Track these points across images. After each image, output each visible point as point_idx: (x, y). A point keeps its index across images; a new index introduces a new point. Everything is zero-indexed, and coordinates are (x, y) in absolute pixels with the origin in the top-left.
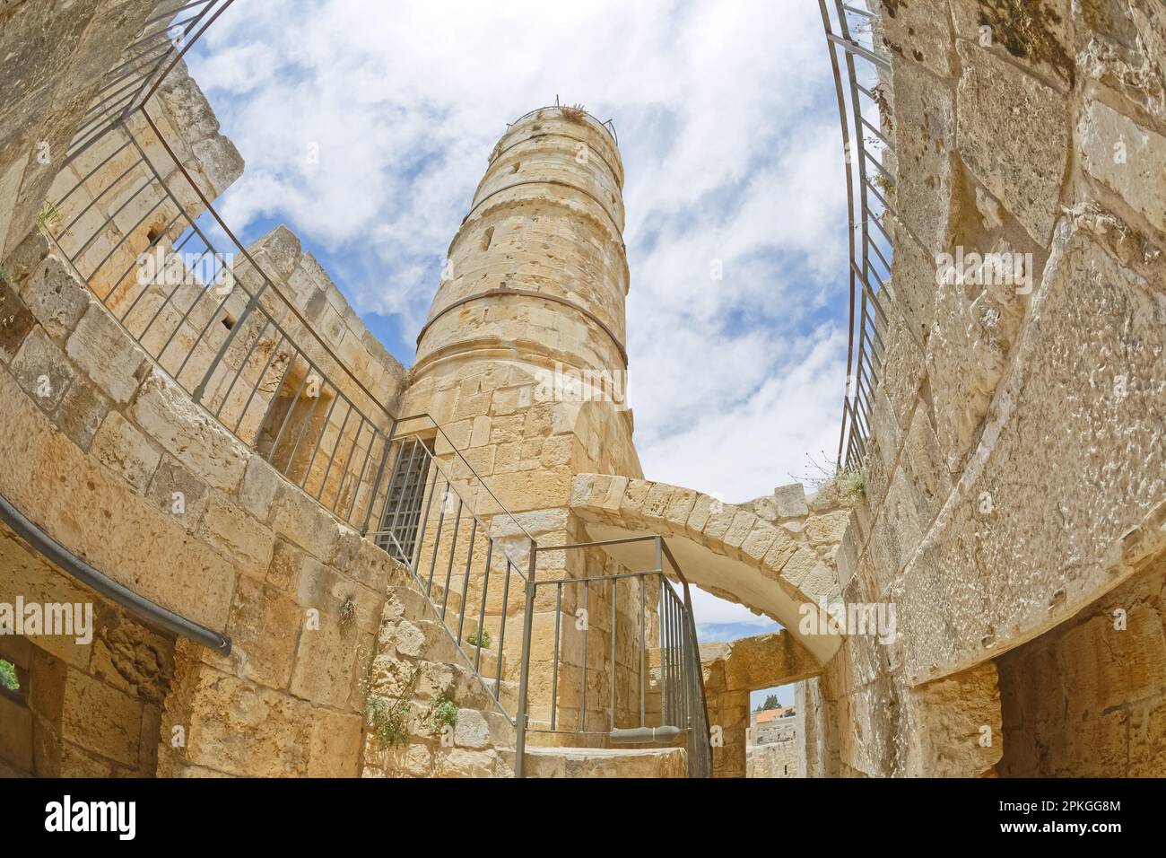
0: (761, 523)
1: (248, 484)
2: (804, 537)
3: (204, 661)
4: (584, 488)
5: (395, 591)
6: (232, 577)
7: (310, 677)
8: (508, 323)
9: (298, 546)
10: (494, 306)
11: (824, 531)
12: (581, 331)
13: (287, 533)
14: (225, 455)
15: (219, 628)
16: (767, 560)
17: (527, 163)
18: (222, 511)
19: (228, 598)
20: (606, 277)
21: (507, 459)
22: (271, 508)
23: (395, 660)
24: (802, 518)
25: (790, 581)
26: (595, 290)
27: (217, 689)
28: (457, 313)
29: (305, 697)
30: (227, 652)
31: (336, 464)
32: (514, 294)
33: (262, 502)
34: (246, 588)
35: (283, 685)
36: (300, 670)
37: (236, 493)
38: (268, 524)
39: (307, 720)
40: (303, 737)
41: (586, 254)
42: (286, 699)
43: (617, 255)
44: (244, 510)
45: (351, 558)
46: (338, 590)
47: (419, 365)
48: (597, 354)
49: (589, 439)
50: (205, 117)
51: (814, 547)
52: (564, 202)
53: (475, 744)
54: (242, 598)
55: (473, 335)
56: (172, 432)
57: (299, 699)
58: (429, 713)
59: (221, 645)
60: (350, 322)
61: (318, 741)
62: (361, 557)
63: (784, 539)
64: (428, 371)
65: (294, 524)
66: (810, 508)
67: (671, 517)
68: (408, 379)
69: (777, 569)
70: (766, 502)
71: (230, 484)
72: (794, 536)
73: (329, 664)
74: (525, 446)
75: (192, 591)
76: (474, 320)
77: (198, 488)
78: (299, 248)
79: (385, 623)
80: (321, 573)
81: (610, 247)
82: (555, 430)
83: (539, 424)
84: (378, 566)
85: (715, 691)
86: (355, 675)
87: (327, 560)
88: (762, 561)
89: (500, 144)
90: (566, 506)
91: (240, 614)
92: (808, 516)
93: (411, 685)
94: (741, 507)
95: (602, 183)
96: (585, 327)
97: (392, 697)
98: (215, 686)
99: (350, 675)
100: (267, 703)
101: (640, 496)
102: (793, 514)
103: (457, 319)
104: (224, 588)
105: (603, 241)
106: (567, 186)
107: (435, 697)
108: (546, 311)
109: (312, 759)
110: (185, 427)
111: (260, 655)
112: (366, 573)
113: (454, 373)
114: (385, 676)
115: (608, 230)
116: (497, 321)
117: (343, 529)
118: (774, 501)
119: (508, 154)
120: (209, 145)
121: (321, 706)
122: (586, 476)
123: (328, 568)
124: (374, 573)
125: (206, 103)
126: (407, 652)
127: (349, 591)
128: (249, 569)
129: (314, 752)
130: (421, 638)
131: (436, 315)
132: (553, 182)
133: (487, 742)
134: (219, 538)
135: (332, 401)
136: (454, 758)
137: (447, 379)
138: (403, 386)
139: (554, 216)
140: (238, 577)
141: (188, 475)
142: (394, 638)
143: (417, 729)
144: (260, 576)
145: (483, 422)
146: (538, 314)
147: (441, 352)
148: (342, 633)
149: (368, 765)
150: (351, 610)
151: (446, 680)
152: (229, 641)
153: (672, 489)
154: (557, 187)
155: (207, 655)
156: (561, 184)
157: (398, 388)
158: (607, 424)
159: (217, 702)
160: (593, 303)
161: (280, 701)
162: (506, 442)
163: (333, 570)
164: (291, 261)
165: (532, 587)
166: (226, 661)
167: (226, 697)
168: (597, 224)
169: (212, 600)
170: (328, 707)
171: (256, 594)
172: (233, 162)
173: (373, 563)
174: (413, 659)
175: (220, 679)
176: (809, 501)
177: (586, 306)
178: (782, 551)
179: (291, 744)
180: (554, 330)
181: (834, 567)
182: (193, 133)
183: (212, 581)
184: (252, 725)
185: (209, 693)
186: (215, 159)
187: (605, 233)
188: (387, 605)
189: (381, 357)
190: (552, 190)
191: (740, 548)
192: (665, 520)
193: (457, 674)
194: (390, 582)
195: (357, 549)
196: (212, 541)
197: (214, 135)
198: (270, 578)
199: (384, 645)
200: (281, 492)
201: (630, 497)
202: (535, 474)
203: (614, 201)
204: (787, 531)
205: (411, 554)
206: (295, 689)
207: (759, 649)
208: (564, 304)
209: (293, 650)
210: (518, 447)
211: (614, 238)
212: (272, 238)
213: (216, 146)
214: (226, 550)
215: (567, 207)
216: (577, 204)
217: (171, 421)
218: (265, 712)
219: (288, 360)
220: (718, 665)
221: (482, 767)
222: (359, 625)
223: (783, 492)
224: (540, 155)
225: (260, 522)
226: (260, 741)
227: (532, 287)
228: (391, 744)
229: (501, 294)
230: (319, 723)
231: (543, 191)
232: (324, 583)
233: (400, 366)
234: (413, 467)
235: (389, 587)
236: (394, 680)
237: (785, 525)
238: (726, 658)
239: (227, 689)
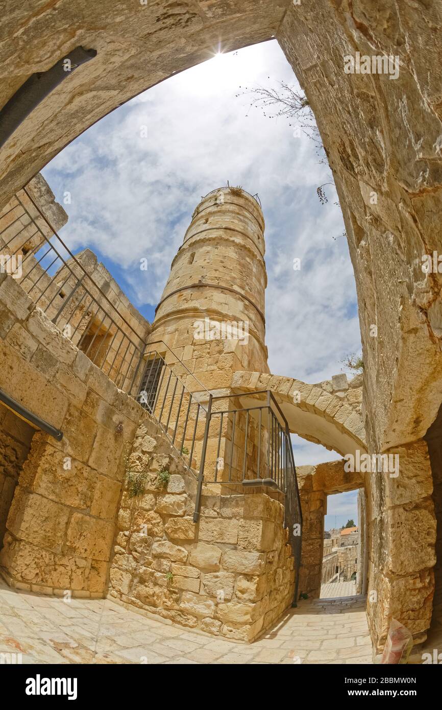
0: (325, 393)
1: (77, 363)
2: (346, 400)
3: (48, 441)
4: (238, 378)
5: (143, 422)
6: (67, 404)
7: (98, 459)
8: (202, 300)
9: (98, 395)
10: (195, 293)
11: (356, 396)
12: (240, 305)
13: (93, 388)
14: (67, 348)
15: (58, 427)
16: (327, 410)
17: (212, 218)
18: (65, 373)
19: (63, 414)
20: (254, 278)
21: (200, 365)
22: (87, 375)
23: (141, 455)
24: (345, 390)
25: (339, 421)
26: (248, 285)
27: (53, 456)
28: (176, 296)
29: (95, 468)
30: (60, 439)
31: (114, 369)
32: (206, 286)
33: (83, 372)
34: (72, 410)
35: (85, 460)
36: (94, 454)
37: (71, 366)
38: (85, 382)
39: (95, 479)
40: (91, 487)
41: (243, 266)
42: (85, 467)
43: (260, 267)
44: (75, 374)
45: (123, 405)
46: (116, 418)
47: (157, 322)
48: (248, 317)
49: (242, 357)
50: (48, 193)
51: (351, 405)
52: (232, 239)
53: (177, 491)
54: (70, 415)
55: (185, 306)
56: (44, 335)
57: (92, 469)
58: (156, 478)
59: (58, 435)
60: (122, 298)
61: (99, 493)
62: (127, 405)
63: (336, 401)
64: (161, 324)
65: (97, 384)
66: (349, 386)
67: (280, 391)
68: (151, 329)
69: (332, 415)
70: (328, 383)
71: (69, 362)
72: (341, 399)
73: (108, 454)
74: (210, 360)
75: (47, 408)
76: (185, 299)
77: (54, 361)
78: (96, 261)
79: (137, 438)
80: (108, 409)
81: (256, 262)
82: (225, 351)
83: (217, 349)
84: (135, 410)
85: (307, 492)
86: (120, 462)
87: (111, 404)
88: (325, 411)
89: (198, 208)
90: (229, 387)
91: (69, 422)
92: (348, 389)
93: (148, 465)
94: (315, 386)
95: (252, 228)
96: (242, 303)
97: (138, 472)
98: (52, 455)
99: (117, 461)
100: (76, 467)
101: (265, 381)
102: (341, 389)
103: (176, 299)
104: (62, 409)
105: (252, 259)
106: (234, 230)
107: (159, 470)
108: (222, 295)
109: (94, 501)
110: (50, 334)
111: (75, 443)
112: (129, 412)
113: (174, 325)
114: (135, 462)
115: (255, 253)
116: (197, 300)
117: (119, 390)
118: (331, 383)
119: (203, 214)
120: (51, 207)
121: (102, 474)
122: (239, 373)
123: (111, 407)
124: (133, 413)
125: (48, 186)
126: (147, 450)
127: (121, 420)
128: (75, 402)
129: (96, 497)
130: (155, 443)
131: (165, 297)
132: (226, 228)
133: (183, 490)
134: (62, 385)
135: (113, 337)
136: (166, 499)
137: (171, 328)
138: (149, 332)
139: (227, 246)
140: (69, 405)
141: (50, 356)
142: (141, 444)
143: (150, 487)
144: (79, 406)
145: (189, 348)
146: (218, 296)
147: (168, 315)
148: (116, 440)
149: (122, 507)
150: (121, 429)
151: (166, 461)
152: (62, 434)
153: (281, 378)
154: (228, 231)
155: (50, 439)
156: (230, 229)
157: (146, 333)
158: (252, 351)
159: (52, 463)
160: (246, 291)
161: (83, 468)
162: (200, 357)
163: (114, 409)
164: (93, 266)
165: (209, 415)
166: (59, 444)
167: (56, 461)
168: (249, 251)
169: (56, 413)
170: (105, 475)
171: (77, 414)
172: (63, 216)
173: (133, 409)
174: (149, 453)
175: (55, 452)
176: (349, 382)
177: (243, 292)
178: (335, 407)
179: (85, 490)
180: (226, 304)
181: (360, 414)
182: (43, 201)
183: (57, 405)
184: (67, 477)
185: (49, 458)
186: (54, 214)
187: (254, 255)
188: (138, 429)
189: (137, 317)
190: (225, 232)
191: (314, 405)
192: (278, 392)
193: (171, 459)
194: (140, 419)
195: (126, 400)
196: (59, 386)
197: (53, 202)
198: (84, 407)
199: (136, 448)
200: (91, 369)
201: (261, 382)
202: (214, 373)
203: (259, 238)
204: (337, 397)
205: (152, 406)
206: (90, 463)
207: (331, 469)
208: (232, 291)
209: (91, 443)
210: (207, 360)
211: (259, 257)
212: (83, 255)
213: (54, 208)
214: (65, 391)
215: (233, 241)
216: (238, 240)
217: (44, 330)
218: (75, 472)
219: (91, 315)
220: (309, 478)
221: (180, 502)
222: (124, 437)
223: (336, 378)
224: (219, 214)
225: (81, 381)
226: (70, 486)
227: (215, 283)
228: (136, 495)
229: (199, 286)
230: (100, 483)
231: (220, 233)
232: (109, 414)
233: (147, 322)
234: (152, 372)
235: (140, 421)
236: (139, 464)
237: (337, 394)
238: (313, 474)
239: (58, 457)
